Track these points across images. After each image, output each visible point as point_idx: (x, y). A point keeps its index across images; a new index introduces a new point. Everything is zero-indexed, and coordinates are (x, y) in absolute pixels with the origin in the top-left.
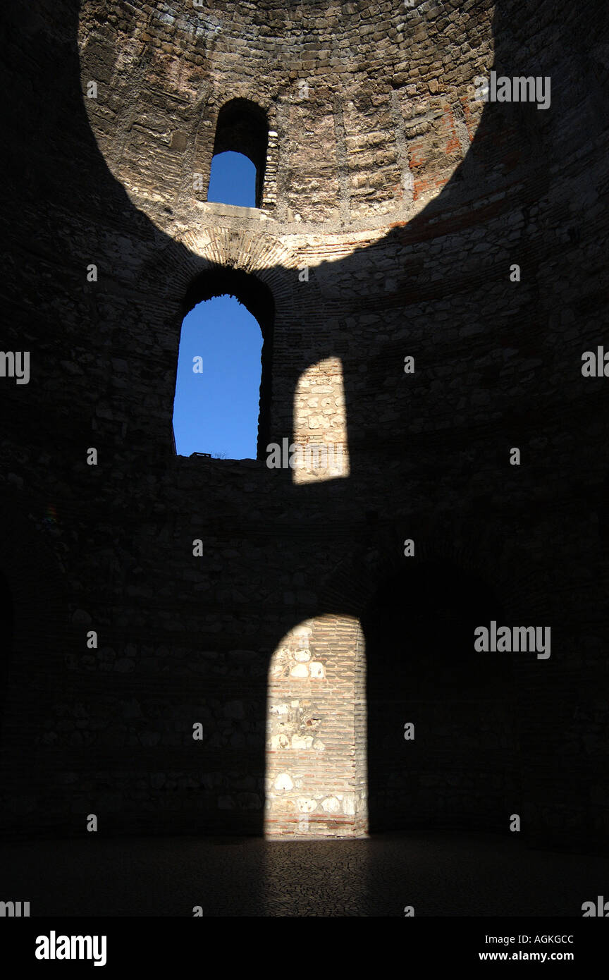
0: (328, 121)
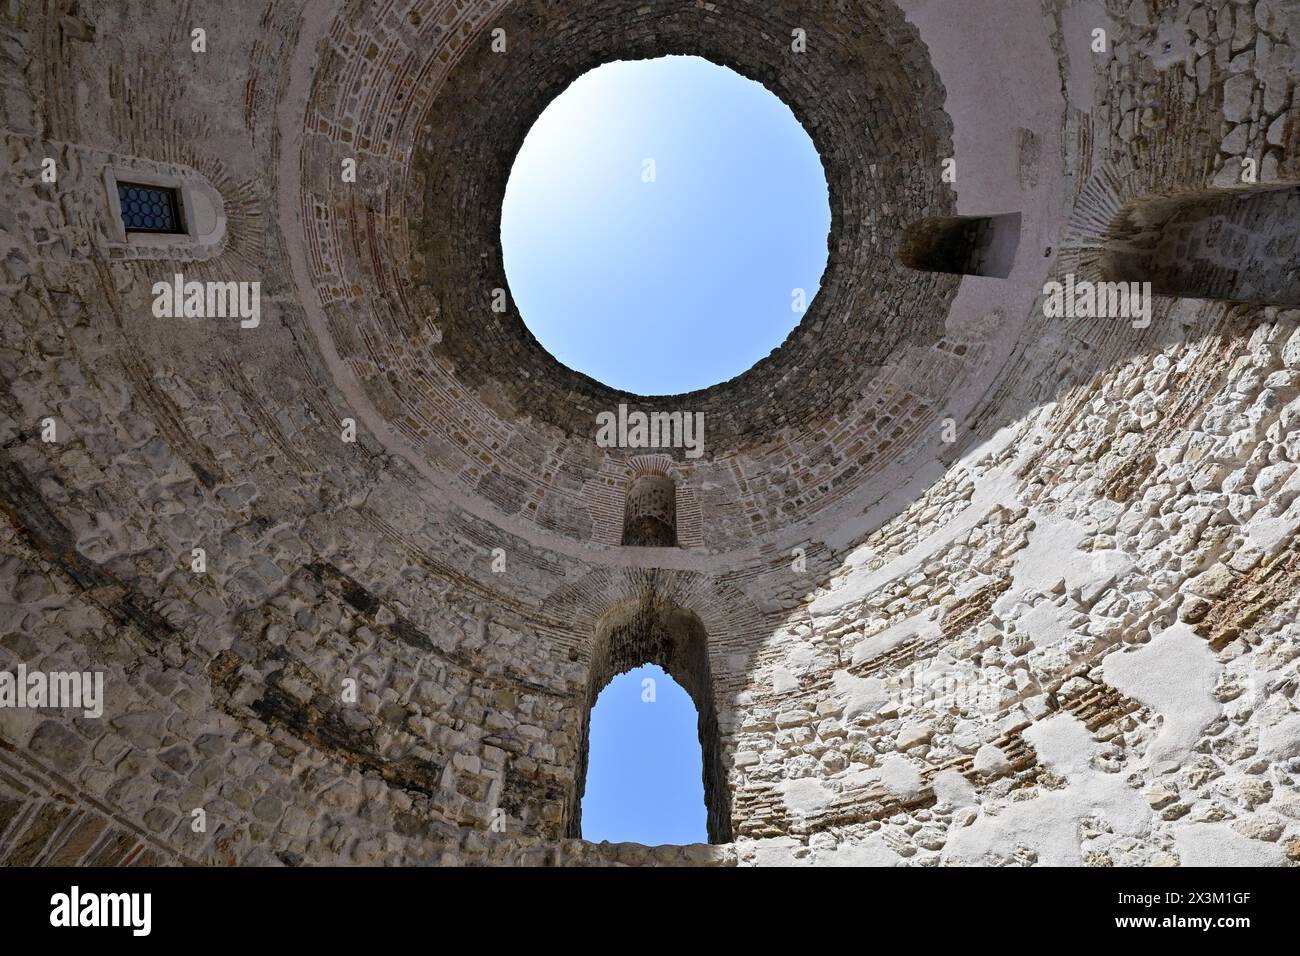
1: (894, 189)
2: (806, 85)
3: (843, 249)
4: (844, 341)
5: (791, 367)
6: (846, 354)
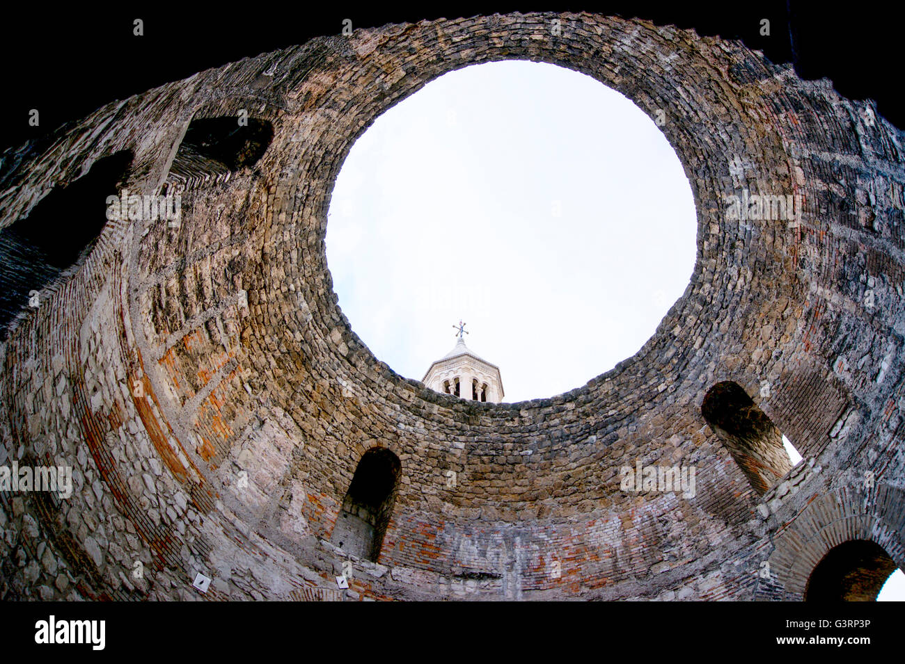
1: (437, 458)
2: (557, 421)
3: (405, 394)
4: (320, 375)
5: (314, 313)
6: (307, 374)
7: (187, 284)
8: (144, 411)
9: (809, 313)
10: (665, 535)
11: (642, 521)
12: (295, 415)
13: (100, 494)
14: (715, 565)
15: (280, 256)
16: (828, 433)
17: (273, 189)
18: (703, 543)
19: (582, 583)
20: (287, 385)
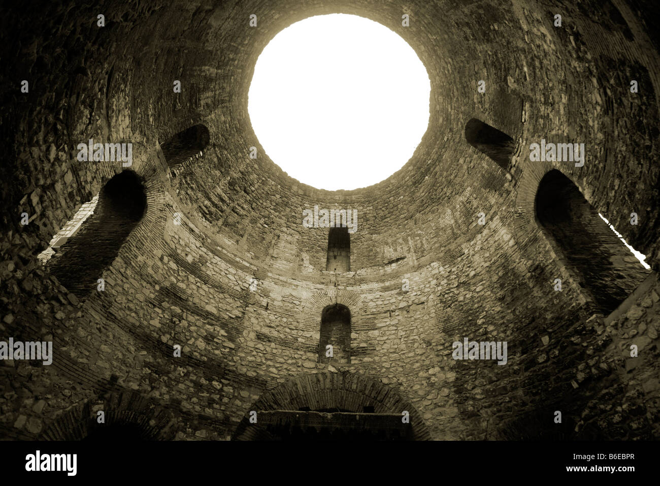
0: (218, 173)
7: (213, 200)
8: (218, 253)
9: (484, 63)
10: (471, 209)
11: (460, 206)
12: (292, 228)
13: (207, 289)
14: (495, 213)
15: (250, 170)
16: (521, 121)
17: (227, 147)
18: (488, 205)
19: (441, 246)
20: (283, 217)
